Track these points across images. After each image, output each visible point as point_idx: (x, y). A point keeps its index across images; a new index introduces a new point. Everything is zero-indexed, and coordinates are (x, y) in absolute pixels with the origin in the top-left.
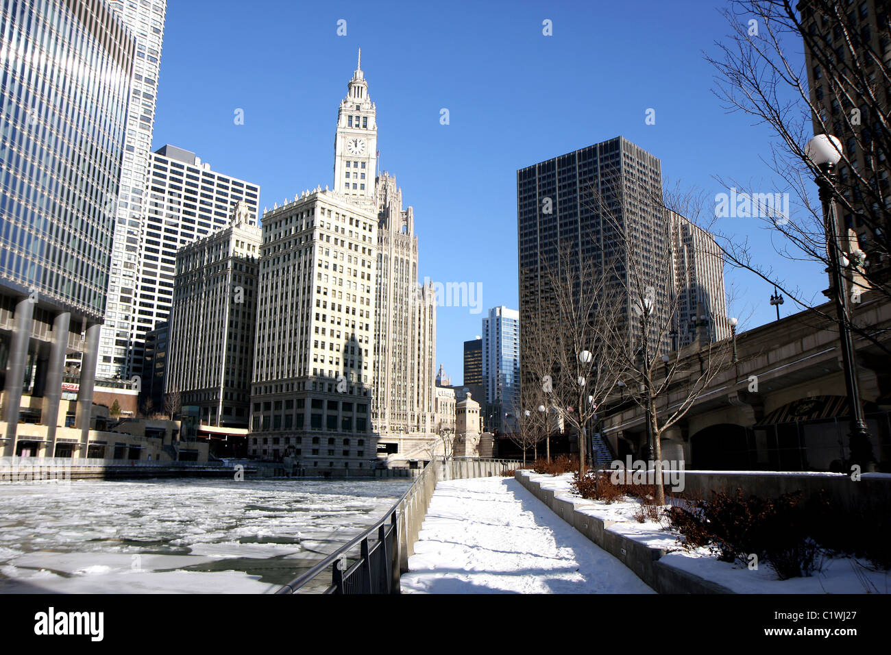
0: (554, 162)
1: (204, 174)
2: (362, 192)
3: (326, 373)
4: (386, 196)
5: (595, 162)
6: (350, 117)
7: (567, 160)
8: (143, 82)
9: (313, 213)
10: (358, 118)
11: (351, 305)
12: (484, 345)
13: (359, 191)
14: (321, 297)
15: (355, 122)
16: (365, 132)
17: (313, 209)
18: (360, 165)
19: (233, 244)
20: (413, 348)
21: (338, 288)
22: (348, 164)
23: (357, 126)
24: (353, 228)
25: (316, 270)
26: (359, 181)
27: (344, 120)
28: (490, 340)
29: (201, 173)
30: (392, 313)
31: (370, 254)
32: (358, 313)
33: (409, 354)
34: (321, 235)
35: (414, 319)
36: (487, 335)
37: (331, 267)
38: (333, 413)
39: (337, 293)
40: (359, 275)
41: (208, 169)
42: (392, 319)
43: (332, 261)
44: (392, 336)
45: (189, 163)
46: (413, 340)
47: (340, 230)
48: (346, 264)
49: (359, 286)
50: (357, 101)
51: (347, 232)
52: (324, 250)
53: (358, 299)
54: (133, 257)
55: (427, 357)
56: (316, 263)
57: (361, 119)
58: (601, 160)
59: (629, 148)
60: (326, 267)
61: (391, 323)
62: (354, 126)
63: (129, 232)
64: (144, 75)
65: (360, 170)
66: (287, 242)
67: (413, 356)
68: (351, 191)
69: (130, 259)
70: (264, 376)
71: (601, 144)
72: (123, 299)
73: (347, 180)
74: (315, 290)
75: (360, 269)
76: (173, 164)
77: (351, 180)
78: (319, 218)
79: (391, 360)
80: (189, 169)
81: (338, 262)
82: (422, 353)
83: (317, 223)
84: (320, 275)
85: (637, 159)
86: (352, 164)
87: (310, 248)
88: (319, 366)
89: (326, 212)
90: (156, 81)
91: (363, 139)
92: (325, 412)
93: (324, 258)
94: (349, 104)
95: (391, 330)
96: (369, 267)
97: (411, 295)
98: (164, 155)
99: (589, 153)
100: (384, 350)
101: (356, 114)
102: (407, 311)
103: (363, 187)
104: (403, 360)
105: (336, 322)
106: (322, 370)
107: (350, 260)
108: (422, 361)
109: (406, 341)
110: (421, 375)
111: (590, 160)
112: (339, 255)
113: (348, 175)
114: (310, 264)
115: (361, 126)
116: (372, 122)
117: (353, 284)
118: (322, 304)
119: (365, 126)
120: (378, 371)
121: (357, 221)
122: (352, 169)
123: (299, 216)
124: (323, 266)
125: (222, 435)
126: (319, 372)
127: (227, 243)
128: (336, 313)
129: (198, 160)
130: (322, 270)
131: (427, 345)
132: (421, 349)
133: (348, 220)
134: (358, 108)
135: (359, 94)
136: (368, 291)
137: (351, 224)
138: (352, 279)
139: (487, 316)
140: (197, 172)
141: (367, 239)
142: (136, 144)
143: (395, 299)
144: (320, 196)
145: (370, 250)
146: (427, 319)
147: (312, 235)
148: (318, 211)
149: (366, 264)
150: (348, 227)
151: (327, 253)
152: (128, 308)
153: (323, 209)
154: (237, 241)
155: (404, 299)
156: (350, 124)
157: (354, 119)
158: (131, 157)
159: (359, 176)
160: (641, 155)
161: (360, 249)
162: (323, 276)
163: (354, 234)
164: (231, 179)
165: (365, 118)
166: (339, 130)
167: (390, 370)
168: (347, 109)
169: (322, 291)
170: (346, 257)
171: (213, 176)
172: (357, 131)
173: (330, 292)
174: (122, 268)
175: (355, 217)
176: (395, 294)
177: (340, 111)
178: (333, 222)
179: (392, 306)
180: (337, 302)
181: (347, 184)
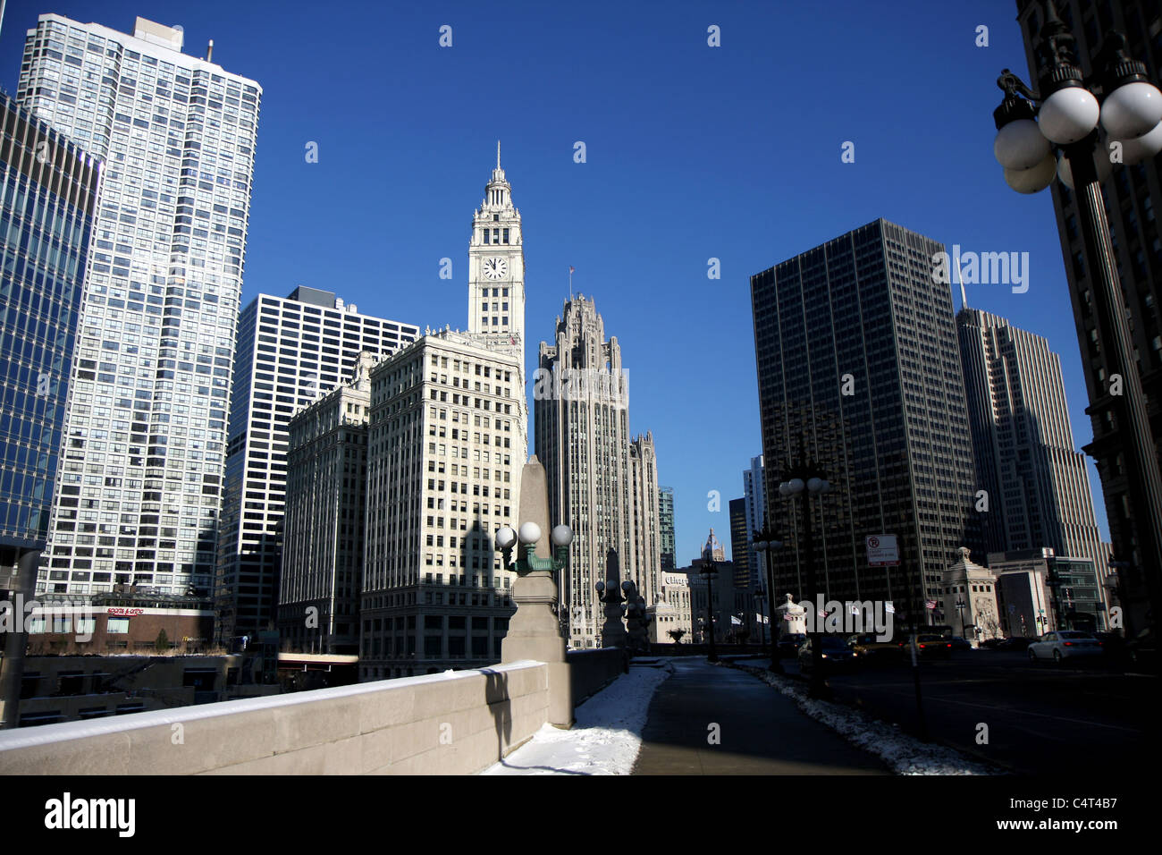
0: (796, 262)
1: (347, 318)
2: (506, 328)
3: (446, 580)
4: (581, 325)
5: (850, 256)
6: (487, 231)
7: (814, 257)
8: (228, 215)
9: (422, 364)
10: (496, 231)
11: (482, 483)
12: (747, 505)
13: (500, 327)
14: (436, 476)
15: (492, 237)
16: (506, 248)
17: (422, 358)
18: (500, 292)
19: (344, 408)
20: (626, 523)
21: (460, 461)
22: (485, 293)
23: (496, 241)
24: (482, 379)
25: (427, 439)
26: (501, 314)
27: (478, 236)
28: (755, 499)
29: (343, 317)
30: (595, 478)
31: (507, 411)
32: (492, 492)
33: (622, 531)
34: (434, 393)
35: (625, 483)
36: (751, 492)
37: (449, 434)
38: (458, 633)
39: (460, 469)
40: (492, 441)
41: (353, 312)
42: (595, 486)
43: (449, 425)
44: (596, 508)
45: (327, 306)
46: (626, 512)
47: (461, 383)
48: (472, 428)
49: (493, 456)
50: (495, 208)
51: (472, 386)
52: (438, 412)
53: (492, 475)
54: (219, 435)
55: (647, 533)
56: (427, 430)
57: (501, 232)
58: (858, 253)
59: (895, 233)
60: (442, 435)
61: (594, 491)
62: (492, 242)
63: (212, 404)
64: (230, 205)
65: (501, 299)
66: (395, 403)
67: (627, 533)
68: (490, 327)
69: (213, 438)
70: (374, 583)
71: (855, 231)
72: (206, 490)
73: (485, 314)
74: (425, 466)
75: (493, 432)
76: (307, 310)
77: (490, 314)
78: (429, 369)
79: (596, 539)
80: (327, 314)
81: (460, 426)
82: (640, 528)
83: (427, 377)
84: (432, 446)
85: (908, 248)
86: (490, 292)
87: (419, 411)
88: (434, 570)
89: (440, 361)
90: (246, 211)
91: (503, 257)
92: (446, 632)
93: (439, 422)
94: (485, 214)
95: (595, 501)
96: (507, 429)
97: (620, 450)
98: (296, 300)
99: (840, 246)
100: (586, 527)
101: (494, 225)
102: (615, 474)
103: (505, 321)
104: (613, 539)
105: (459, 508)
106: (439, 576)
107: (477, 423)
108: (640, 538)
109: (616, 513)
110: (641, 558)
111: (843, 255)
112: (461, 416)
113: (485, 307)
114: (419, 432)
115: (501, 241)
116: (515, 234)
117: (482, 454)
118: (436, 485)
119: (506, 241)
120: (579, 555)
121: (487, 369)
122: (490, 299)
123: (407, 368)
124: (438, 433)
125: (325, 665)
126: (434, 577)
127: (337, 408)
128: (459, 496)
129: (340, 302)
130: (437, 439)
131: (646, 516)
132: (639, 522)
133: (472, 369)
134: (496, 218)
135: (498, 200)
136: (507, 462)
137: (478, 373)
138: (482, 447)
139: (749, 467)
140: (338, 316)
141: (503, 391)
142: (219, 292)
143: (598, 460)
144: (429, 339)
145: (507, 407)
146: (646, 483)
147: (421, 393)
148: (428, 360)
149: (503, 425)
150: (472, 378)
151: (443, 416)
152: (213, 501)
153: (435, 356)
154: (350, 405)
155: (611, 458)
156: (487, 240)
157: (492, 232)
158: (214, 308)
159: (500, 306)
160: (913, 240)
161: (493, 406)
162: (438, 447)
163: (482, 387)
164: (382, 321)
165: (506, 231)
166: (471, 249)
167: (596, 554)
168: (483, 219)
169: (437, 467)
170: (472, 418)
171: (358, 320)
172: (497, 248)
173: (448, 469)
174: (205, 451)
175: (484, 363)
176: (598, 452)
177: (473, 224)
178: (451, 372)
179: (594, 469)
180: (460, 480)
181: (485, 320)
